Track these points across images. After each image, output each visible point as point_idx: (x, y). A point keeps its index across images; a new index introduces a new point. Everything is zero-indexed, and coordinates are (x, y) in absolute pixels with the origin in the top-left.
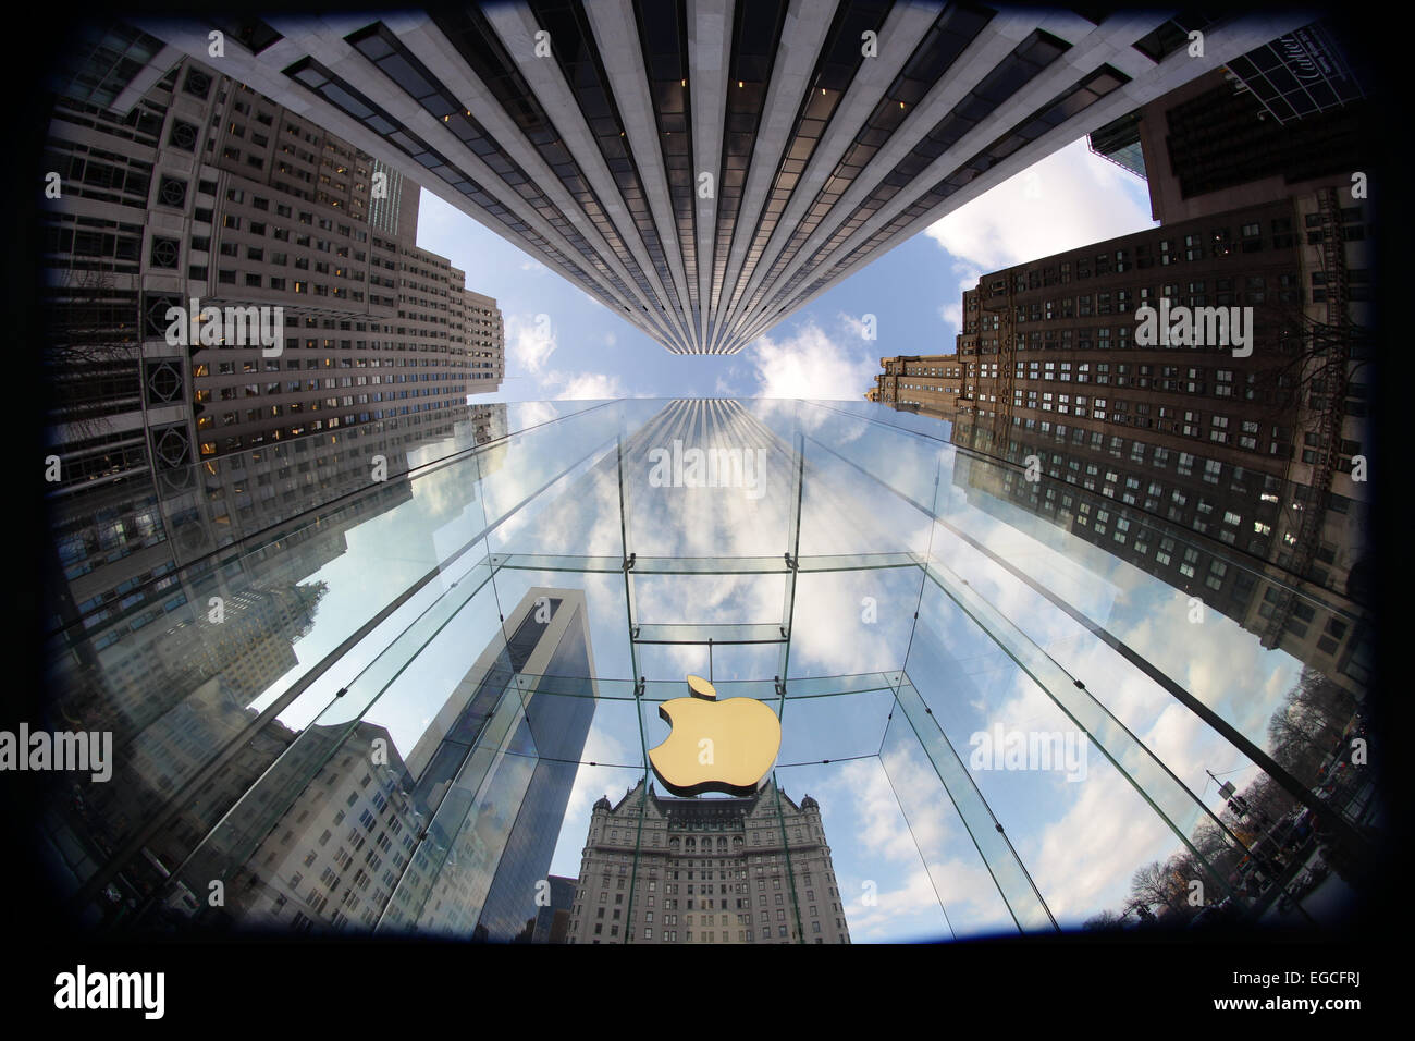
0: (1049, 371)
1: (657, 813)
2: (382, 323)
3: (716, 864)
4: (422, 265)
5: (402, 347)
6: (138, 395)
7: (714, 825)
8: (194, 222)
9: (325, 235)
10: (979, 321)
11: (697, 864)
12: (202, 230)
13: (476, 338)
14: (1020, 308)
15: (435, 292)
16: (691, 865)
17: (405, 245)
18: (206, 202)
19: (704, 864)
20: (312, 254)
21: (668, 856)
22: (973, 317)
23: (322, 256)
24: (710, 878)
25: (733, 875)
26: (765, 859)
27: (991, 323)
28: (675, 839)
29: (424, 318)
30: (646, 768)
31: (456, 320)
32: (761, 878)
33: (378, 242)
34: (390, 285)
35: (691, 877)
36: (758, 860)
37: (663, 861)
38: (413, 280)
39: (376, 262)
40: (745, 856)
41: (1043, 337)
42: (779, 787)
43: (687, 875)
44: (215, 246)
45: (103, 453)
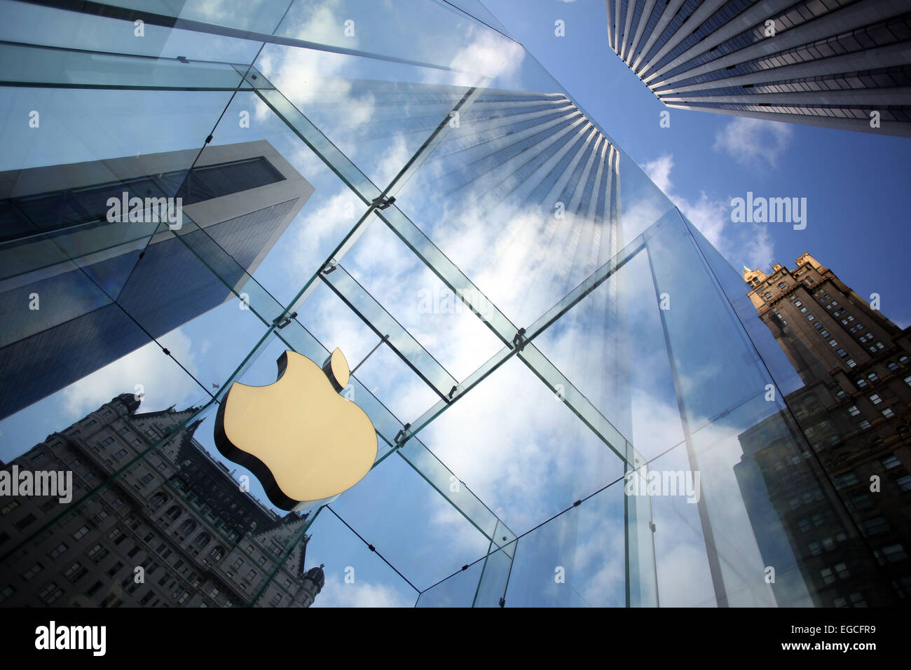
1: (176, 453)
7: (214, 515)
11: (155, 543)
16: (147, 539)
21: (135, 508)
28: (163, 496)
30: (214, 398)
37: (124, 510)
42: (308, 533)
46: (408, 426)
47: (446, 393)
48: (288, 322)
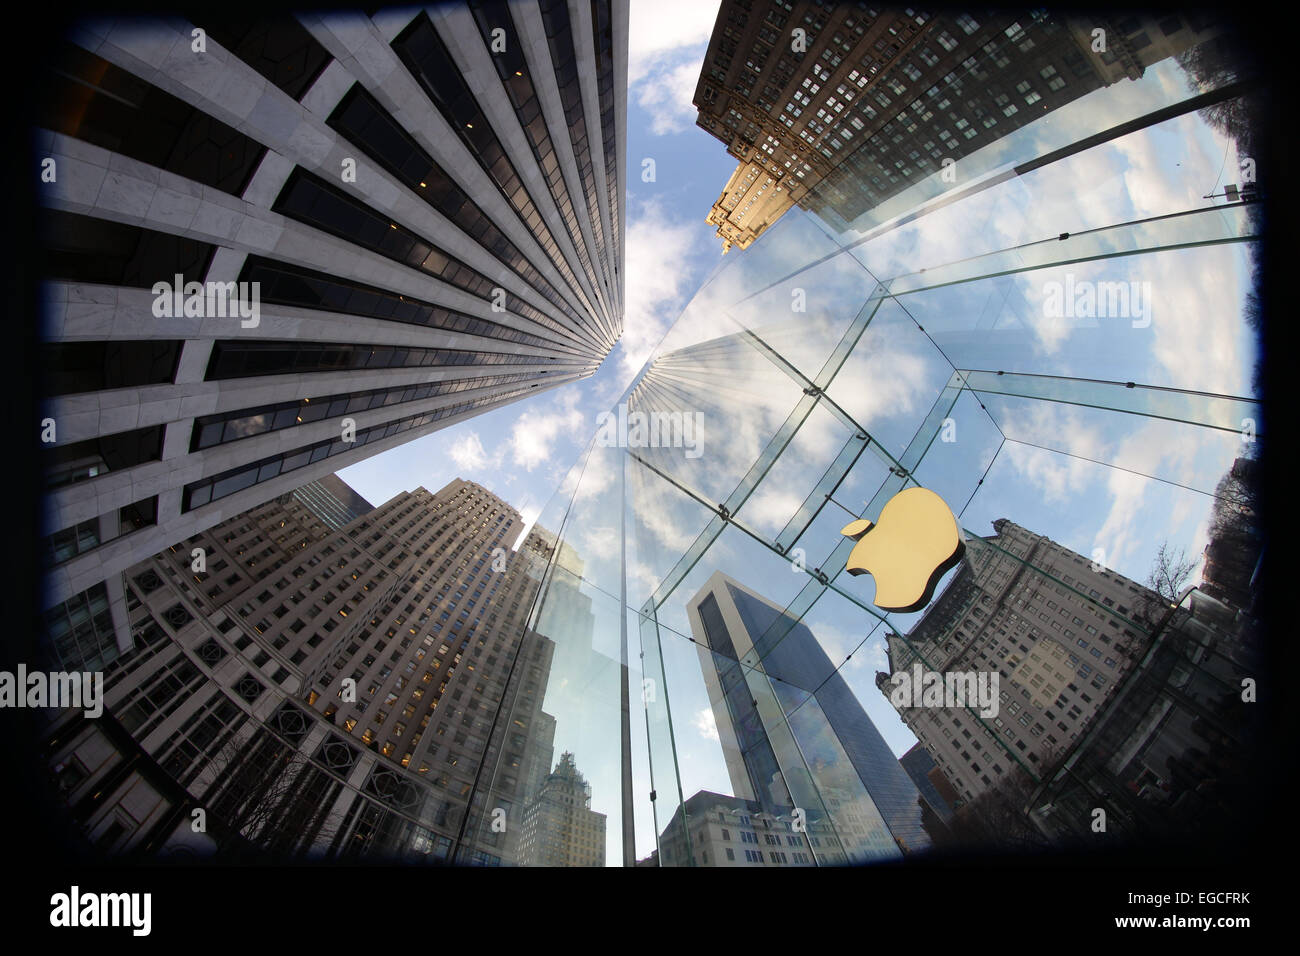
0: (802, 98)
1: (919, 642)
2: (414, 571)
3: (990, 630)
4: (393, 514)
5: (442, 570)
6: (332, 780)
7: (961, 609)
8: (242, 653)
9: (320, 568)
10: (727, 127)
11: (979, 644)
12: (253, 651)
13: (476, 512)
14: (738, 89)
15: (419, 518)
16: (975, 649)
17: (370, 515)
18: (235, 634)
19: (983, 640)
20: (328, 586)
21: (955, 662)
22: (720, 129)
23: (334, 580)
24: (996, 643)
25: (1007, 624)
26: (1015, 591)
27: (734, 118)
28: (947, 646)
29: (433, 540)
31: (452, 516)
32: (1026, 606)
33: (353, 533)
34: (390, 546)
35: (984, 657)
36: (1012, 597)
38: (400, 527)
39: (367, 545)
40: (1001, 604)
41: (771, 85)
43: (980, 658)
44: (271, 650)
45: (352, 835)
46: (892, 470)
47: (863, 443)
48: (823, 574)
